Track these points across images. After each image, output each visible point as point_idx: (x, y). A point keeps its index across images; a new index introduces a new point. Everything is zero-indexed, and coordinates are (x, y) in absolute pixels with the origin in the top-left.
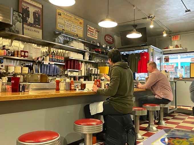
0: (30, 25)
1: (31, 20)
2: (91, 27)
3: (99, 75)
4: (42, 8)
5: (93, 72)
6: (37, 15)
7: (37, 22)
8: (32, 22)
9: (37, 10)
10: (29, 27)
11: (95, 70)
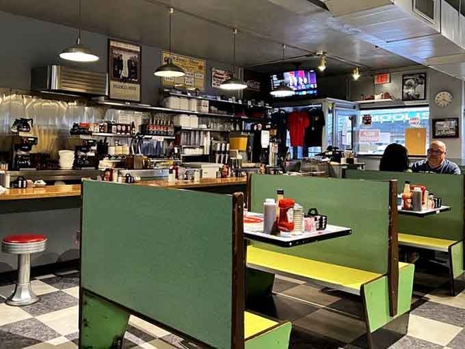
0: (124, 80)
1: (125, 73)
2: (218, 71)
3: (229, 152)
4: (141, 52)
5: (218, 149)
6: (133, 63)
7: (133, 73)
8: (127, 76)
9: (133, 55)
10: (122, 84)
11: (221, 144)
